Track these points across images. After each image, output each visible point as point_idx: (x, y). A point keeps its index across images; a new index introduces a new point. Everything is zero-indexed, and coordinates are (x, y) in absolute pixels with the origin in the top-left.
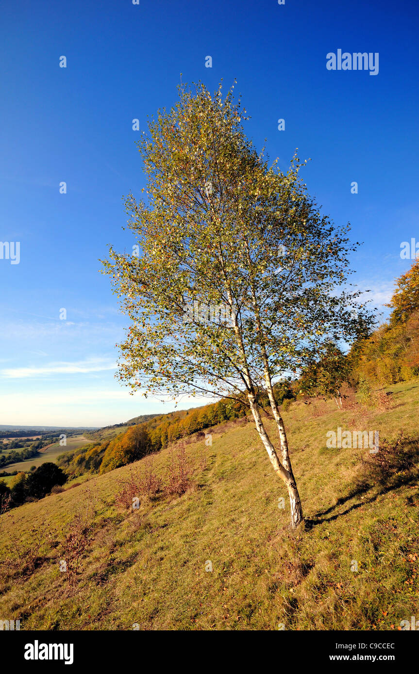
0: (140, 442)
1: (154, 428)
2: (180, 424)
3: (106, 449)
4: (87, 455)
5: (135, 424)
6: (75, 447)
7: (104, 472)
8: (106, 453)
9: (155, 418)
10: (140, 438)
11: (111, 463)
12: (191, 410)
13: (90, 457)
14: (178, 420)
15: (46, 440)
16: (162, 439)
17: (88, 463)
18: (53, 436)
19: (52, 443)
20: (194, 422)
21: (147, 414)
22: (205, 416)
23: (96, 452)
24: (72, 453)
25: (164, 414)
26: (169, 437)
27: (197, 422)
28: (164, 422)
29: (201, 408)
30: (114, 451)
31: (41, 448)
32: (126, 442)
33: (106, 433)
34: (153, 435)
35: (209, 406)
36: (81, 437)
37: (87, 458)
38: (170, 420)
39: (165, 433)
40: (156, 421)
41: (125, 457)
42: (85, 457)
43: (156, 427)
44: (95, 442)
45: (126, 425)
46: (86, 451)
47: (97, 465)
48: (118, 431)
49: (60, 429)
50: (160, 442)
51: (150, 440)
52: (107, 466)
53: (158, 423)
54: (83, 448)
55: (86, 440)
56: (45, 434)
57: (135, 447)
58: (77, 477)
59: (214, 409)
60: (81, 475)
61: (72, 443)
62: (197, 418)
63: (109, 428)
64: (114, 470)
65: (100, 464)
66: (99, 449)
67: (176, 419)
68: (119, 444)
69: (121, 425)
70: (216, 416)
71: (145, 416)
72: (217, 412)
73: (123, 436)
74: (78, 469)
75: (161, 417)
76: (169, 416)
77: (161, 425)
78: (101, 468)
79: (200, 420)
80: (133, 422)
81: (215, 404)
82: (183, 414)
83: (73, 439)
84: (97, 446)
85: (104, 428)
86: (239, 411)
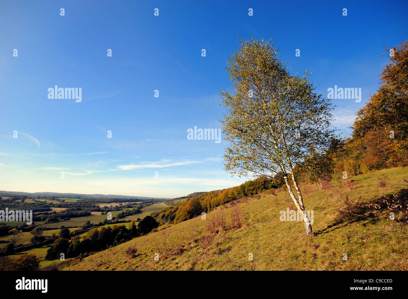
0: (196, 207)
1: (203, 199)
2: (218, 198)
3: (176, 210)
4: (167, 213)
5: (191, 197)
6: (159, 209)
7: (177, 223)
8: (177, 213)
9: (203, 194)
10: (196, 205)
11: (180, 218)
12: (224, 190)
13: (168, 215)
14: (217, 195)
15: (144, 204)
16: (208, 206)
17: (167, 218)
18: (148, 202)
19: (147, 206)
20: (226, 197)
21: (198, 192)
22: (233, 194)
23: (171, 212)
24: (158, 212)
25: (208, 192)
26: (212, 205)
27: (228, 197)
28: (208, 197)
29: (230, 189)
30: (182, 212)
31: (142, 208)
32: (188, 207)
33: (176, 202)
34: (203, 203)
35: (235, 188)
36: (163, 204)
37: (166, 215)
38: (212, 195)
39: (210, 203)
40: (204, 196)
41: (188, 215)
42: (165, 214)
43: (204, 199)
44: (170, 206)
45: (186, 197)
46: (165, 211)
47: (172, 219)
48: (182, 201)
49: (151, 199)
50: (207, 208)
51: (201, 206)
52: (178, 220)
53: (205, 197)
54: (164, 210)
55: (165, 205)
56: (143, 201)
57: (193, 210)
58: (161, 225)
59: (238, 190)
60: (163, 224)
61: (158, 206)
62: (228, 195)
63: (177, 199)
64: (182, 222)
65: (174, 219)
66: (173, 210)
67: (215, 195)
68: (184, 208)
69: (184, 198)
70: (239, 193)
71: (197, 193)
72: (240, 191)
73: (186, 204)
74: (161, 221)
75: (206, 194)
76: (211, 193)
77: (207, 198)
78: (175, 221)
79: (229, 196)
80: (190, 196)
81: (238, 187)
82: (219, 192)
83: (157, 204)
84: (171, 209)
85: (175, 199)
86: (253, 191)
